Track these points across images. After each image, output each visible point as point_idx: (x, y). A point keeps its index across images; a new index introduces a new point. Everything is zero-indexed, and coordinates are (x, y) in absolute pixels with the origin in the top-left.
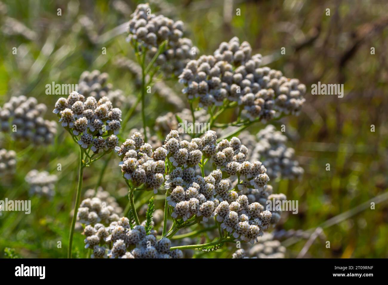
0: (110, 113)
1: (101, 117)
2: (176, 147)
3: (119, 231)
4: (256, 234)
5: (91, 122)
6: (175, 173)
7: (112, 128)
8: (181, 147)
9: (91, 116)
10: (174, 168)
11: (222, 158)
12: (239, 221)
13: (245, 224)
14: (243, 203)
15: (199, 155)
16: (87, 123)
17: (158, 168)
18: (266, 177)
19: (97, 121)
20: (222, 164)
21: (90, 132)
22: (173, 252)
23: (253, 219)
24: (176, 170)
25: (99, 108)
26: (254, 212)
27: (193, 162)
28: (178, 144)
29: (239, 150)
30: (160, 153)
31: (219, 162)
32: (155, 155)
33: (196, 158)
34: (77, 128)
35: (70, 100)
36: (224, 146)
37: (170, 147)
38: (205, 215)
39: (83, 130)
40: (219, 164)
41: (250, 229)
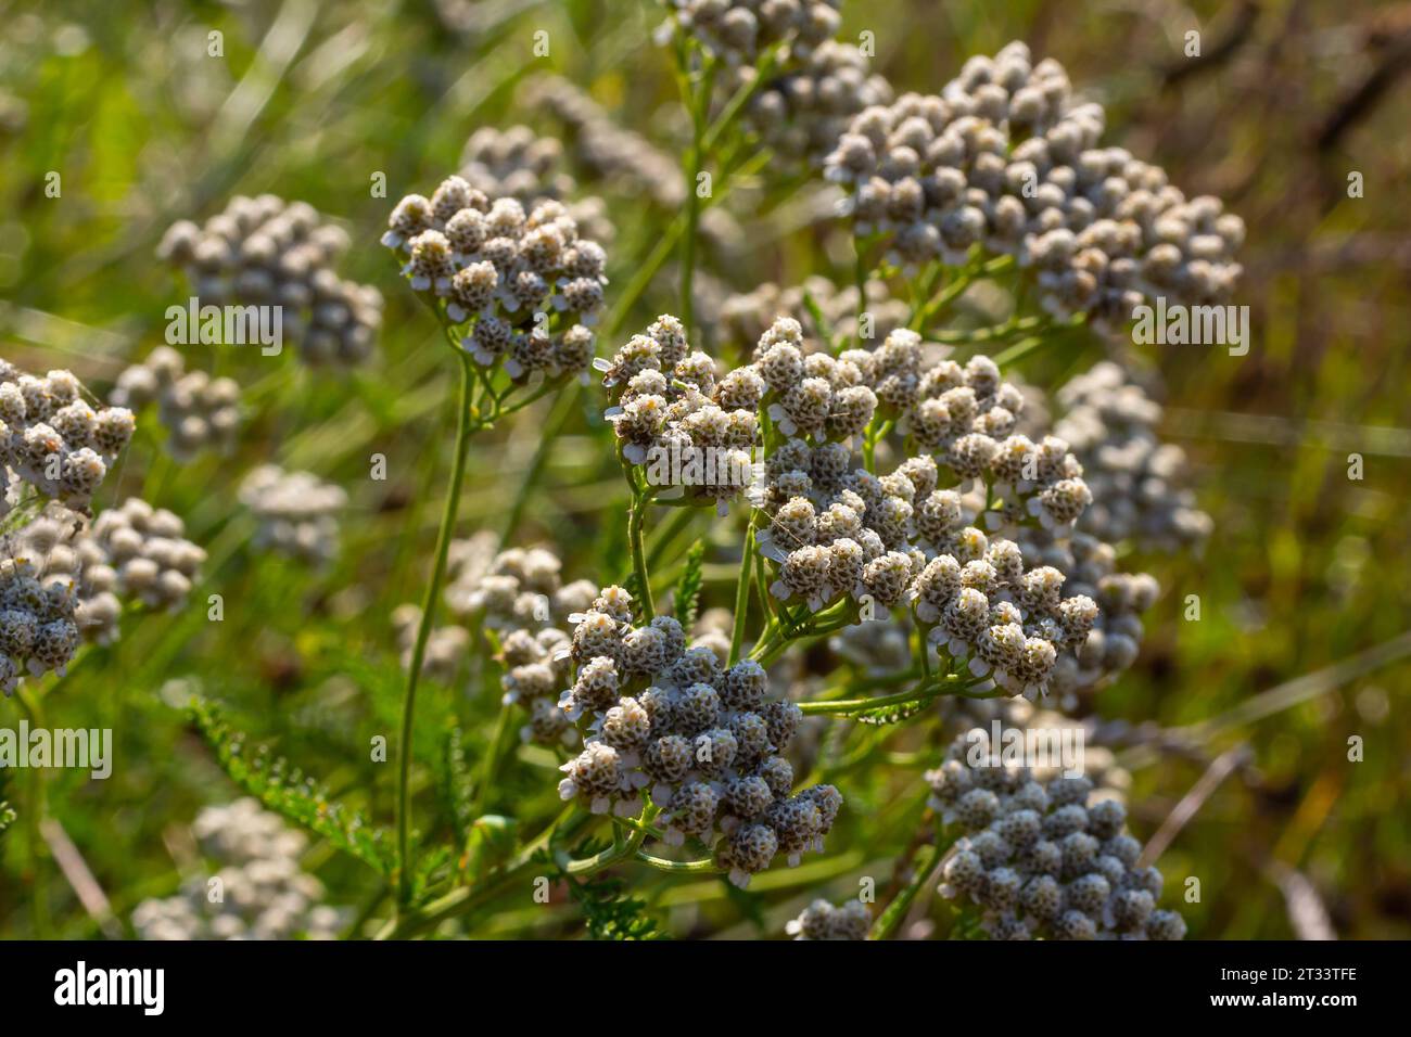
0: (568, 256)
1: (541, 266)
2: (792, 371)
3: (598, 630)
4: (1043, 669)
5: (509, 281)
6: (784, 459)
7: (575, 305)
8: (809, 373)
9: (509, 260)
10: (784, 440)
11: (938, 422)
12: (992, 623)
13: (1012, 631)
14: (1005, 568)
15: (867, 403)
16: (494, 283)
17: (733, 435)
18: (1080, 491)
19: (529, 277)
20: (935, 439)
21: (502, 312)
22: (773, 708)
23: (1035, 622)
24: (789, 447)
25: (533, 237)
26: (1041, 597)
27: (845, 425)
28: (800, 363)
29: (994, 400)
30: (741, 386)
31: (928, 432)
32: (723, 393)
33: (857, 414)
34: (463, 298)
35: (439, 205)
36: (944, 383)
37: (774, 373)
38: (881, 598)
39: (480, 305)
40: (926, 441)
41: (1027, 652)
